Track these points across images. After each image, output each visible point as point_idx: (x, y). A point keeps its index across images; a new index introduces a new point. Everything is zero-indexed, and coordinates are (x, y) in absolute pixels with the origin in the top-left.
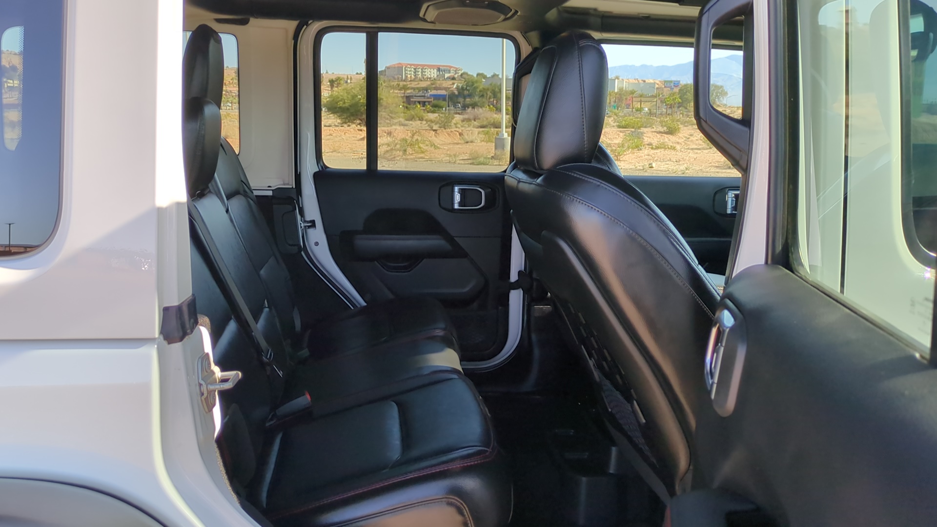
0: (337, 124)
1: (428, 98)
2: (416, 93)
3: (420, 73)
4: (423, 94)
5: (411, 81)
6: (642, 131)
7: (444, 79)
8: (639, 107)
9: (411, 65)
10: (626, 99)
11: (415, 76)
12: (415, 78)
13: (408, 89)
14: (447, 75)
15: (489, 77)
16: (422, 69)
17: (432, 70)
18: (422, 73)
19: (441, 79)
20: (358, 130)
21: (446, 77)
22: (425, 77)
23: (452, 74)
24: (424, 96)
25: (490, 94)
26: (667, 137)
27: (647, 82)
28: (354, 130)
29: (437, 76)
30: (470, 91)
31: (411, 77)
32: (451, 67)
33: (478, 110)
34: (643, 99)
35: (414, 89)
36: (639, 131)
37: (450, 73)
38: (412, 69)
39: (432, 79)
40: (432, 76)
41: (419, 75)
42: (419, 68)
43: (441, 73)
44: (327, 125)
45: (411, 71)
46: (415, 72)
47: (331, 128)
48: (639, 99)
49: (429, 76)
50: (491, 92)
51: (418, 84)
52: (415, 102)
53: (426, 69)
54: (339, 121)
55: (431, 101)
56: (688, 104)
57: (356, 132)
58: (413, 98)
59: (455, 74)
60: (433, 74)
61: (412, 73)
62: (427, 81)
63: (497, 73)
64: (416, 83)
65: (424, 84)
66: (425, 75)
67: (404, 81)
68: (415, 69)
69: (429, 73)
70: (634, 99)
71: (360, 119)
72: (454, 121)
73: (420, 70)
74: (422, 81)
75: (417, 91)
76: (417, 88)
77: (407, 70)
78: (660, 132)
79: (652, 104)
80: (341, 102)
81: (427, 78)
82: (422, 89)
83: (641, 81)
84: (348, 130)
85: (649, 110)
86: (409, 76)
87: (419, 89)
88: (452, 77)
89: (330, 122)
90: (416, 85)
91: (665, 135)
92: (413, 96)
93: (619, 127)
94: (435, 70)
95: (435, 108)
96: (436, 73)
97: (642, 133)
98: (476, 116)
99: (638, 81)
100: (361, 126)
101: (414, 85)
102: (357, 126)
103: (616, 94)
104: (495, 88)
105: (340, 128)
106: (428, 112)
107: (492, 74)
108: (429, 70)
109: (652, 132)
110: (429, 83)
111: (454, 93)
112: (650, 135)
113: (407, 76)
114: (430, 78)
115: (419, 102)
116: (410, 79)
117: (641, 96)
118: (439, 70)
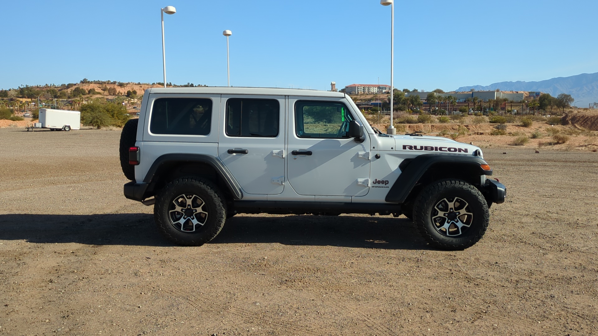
0: (312, 122)
1: (370, 105)
2: (363, 102)
3: (367, 90)
4: (367, 103)
5: (361, 95)
6: (505, 124)
7: (382, 93)
8: (510, 109)
9: (361, 85)
10: (501, 104)
11: (363, 92)
12: (364, 93)
13: (358, 100)
14: (384, 91)
15: (411, 92)
16: (368, 88)
17: (375, 88)
18: (368, 90)
19: (380, 94)
20: (324, 125)
21: (383, 92)
22: (370, 92)
23: (387, 90)
24: (368, 104)
25: (409, 102)
26: (523, 129)
27: (519, 93)
28: (322, 125)
29: (378, 91)
30: (397, 101)
31: (361, 93)
32: (386, 86)
33: (400, 113)
34: (512, 104)
35: (361, 100)
36: (503, 125)
37: (386, 89)
38: (362, 88)
39: (374, 93)
40: (374, 92)
41: (366, 91)
42: (366, 87)
43: (380, 90)
44: (306, 122)
45: (361, 89)
46: (364, 90)
47: (308, 124)
48: (510, 104)
49: (373, 92)
50: (410, 101)
51: (366, 97)
52: (362, 108)
53: (370, 87)
54: (313, 120)
55: (372, 107)
56: (546, 107)
57: (323, 126)
58: (361, 106)
59: (389, 90)
60: (375, 90)
61: (362, 90)
62: (371, 95)
63: (417, 89)
64: (364, 96)
65: (369, 97)
66: (370, 91)
67: (357, 95)
68: (363, 88)
69: (373, 90)
70: (506, 104)
71: (326, 119)
72: (384, 119)
73: (367, 88)
74: (368, 95)
75: (364, 101)
76: (364, 100)
77: (359, 89)
78: (518, 126)
79: (520, 108)
80: (315, 109)
81: (371, 93)
82: (368, 100)
83: (515, 93)
84: (318, 126)
85: (517, 111)
86: (360, 92)
87: (365, 100)
88: (387, 92)
89: (308, 120)
90: (364, 97)
91: (522, 127)
92: (361, 104)
93: (490, 122)
94: (377, 88)
95: (374, 112)
96: (377, 90)
97: (505, 126)
98: (399, 116)
99: (513, 92)
100: (326, 123)
101: (362, 97)
102: (323, 123)
103: (494, 101)
104: (413, 99)
105: (313, 124)
106: (369, 114)
107: (413, 89)
108: (373, 88)
109: (513, 125)
110: (372, 96)
111: (387, 102)
112: (511, 127)
113: (359, 92)
114: (373, 93)
115: (365, 108)
116: (360, 94)
117: (511, 102)
118: (379, 88)
